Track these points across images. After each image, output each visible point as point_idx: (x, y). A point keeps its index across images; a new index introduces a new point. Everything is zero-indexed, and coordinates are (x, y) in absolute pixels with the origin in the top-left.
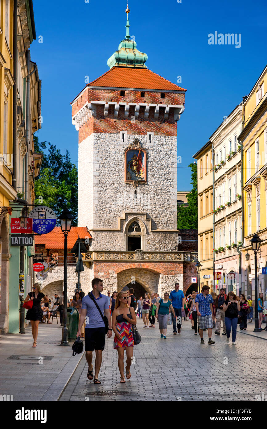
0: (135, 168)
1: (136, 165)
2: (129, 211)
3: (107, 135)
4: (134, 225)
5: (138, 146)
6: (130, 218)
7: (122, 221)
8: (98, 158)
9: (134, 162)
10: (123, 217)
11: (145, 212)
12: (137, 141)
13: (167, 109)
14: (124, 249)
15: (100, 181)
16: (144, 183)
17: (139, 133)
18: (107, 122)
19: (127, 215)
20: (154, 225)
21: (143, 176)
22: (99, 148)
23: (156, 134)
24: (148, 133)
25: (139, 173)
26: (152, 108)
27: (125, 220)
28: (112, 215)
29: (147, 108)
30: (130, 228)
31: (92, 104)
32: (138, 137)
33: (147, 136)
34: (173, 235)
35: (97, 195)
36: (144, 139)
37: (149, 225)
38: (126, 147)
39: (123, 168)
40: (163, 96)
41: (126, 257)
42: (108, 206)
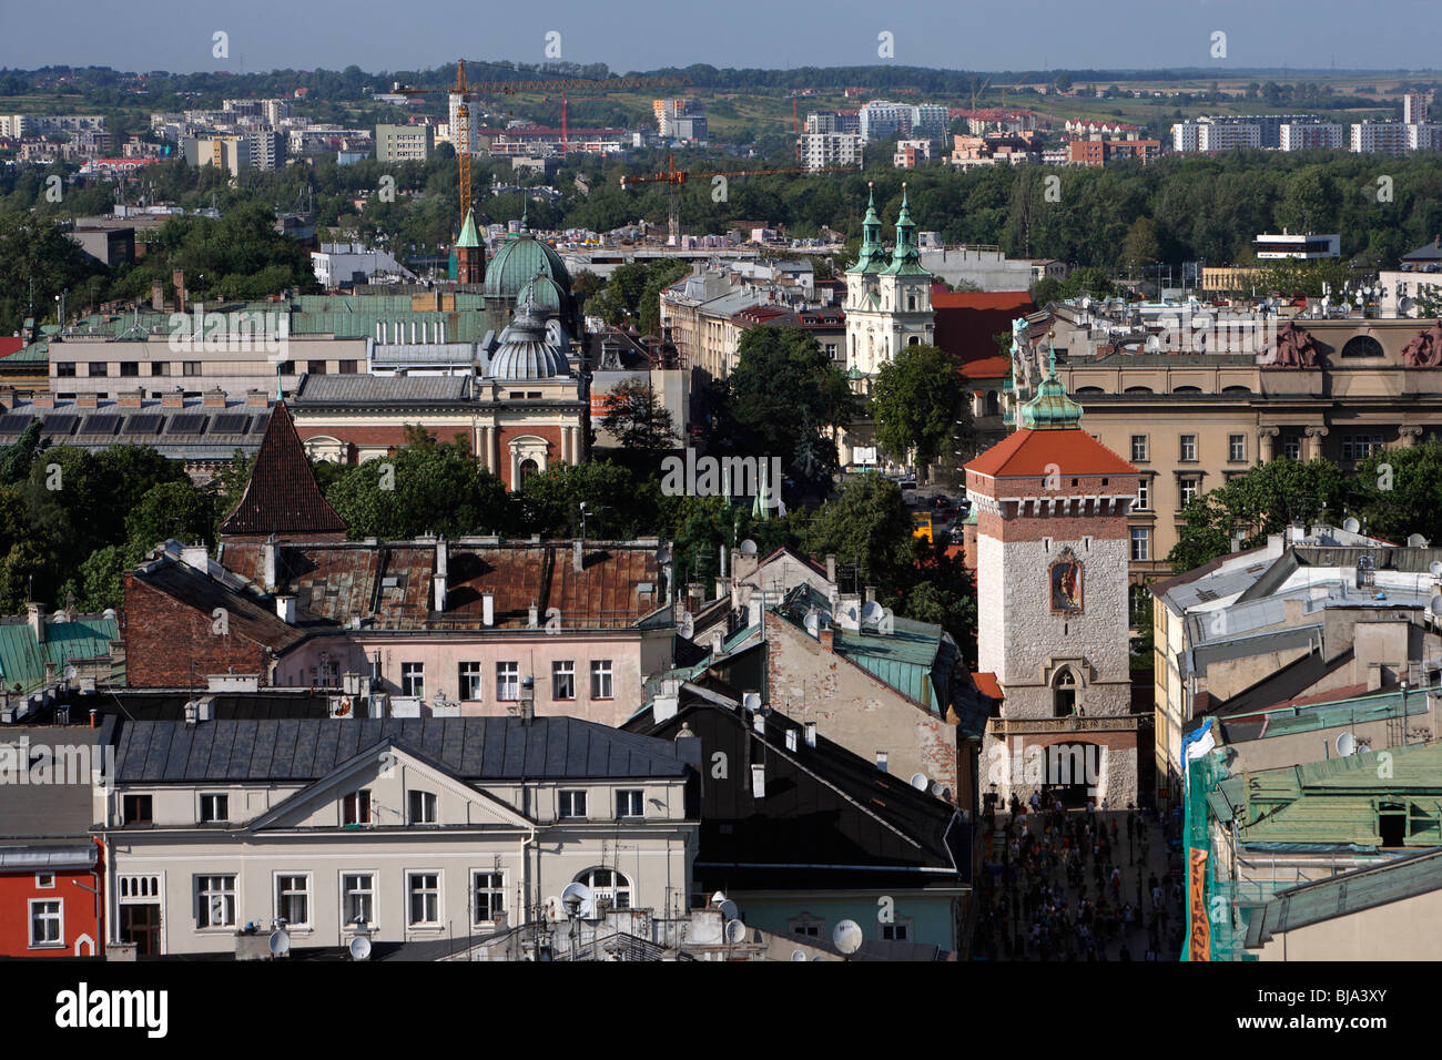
0: (1064, 590)
1: (1066, 584)
2: (1056, 655)
3: (1023, 544)
4: (1064, 675)
5: (1069, 558)
6: (1059, 666)
7: (1047, 670)
8: (1010, 580)
9: (1064, 581)
10: (1049, 663)
11: (1080, 655)
12: (1067, 551)
13: (1112, 502)
14: (1050, 714)
15: (1014, 613)
16: (1079, 611)
17: (1070, 538)
18: (1021, 524)
19: (1053, 660)
20: (1094, 674)
21: (1077, 601)
22: (1011, 564)
23: (1097, 537)
24: (1084, 538)
25: (1071, 596)
26: (1090, 502)
27: (1053, 668)
28: (1031, 662)
29: (1082, 502)
30: (1059, 680)
31: (1001, 503)
32: (1069, 544)
33: (1083, 542)
34: (1123, 687)
35: (1010, 634)
36: (1078, 547)
37: (1086, 673)
38: (1050, 560)
39: (1047, 590)
40: (1105, 482)
41: (1055, 727)
42: (1026, 649)
